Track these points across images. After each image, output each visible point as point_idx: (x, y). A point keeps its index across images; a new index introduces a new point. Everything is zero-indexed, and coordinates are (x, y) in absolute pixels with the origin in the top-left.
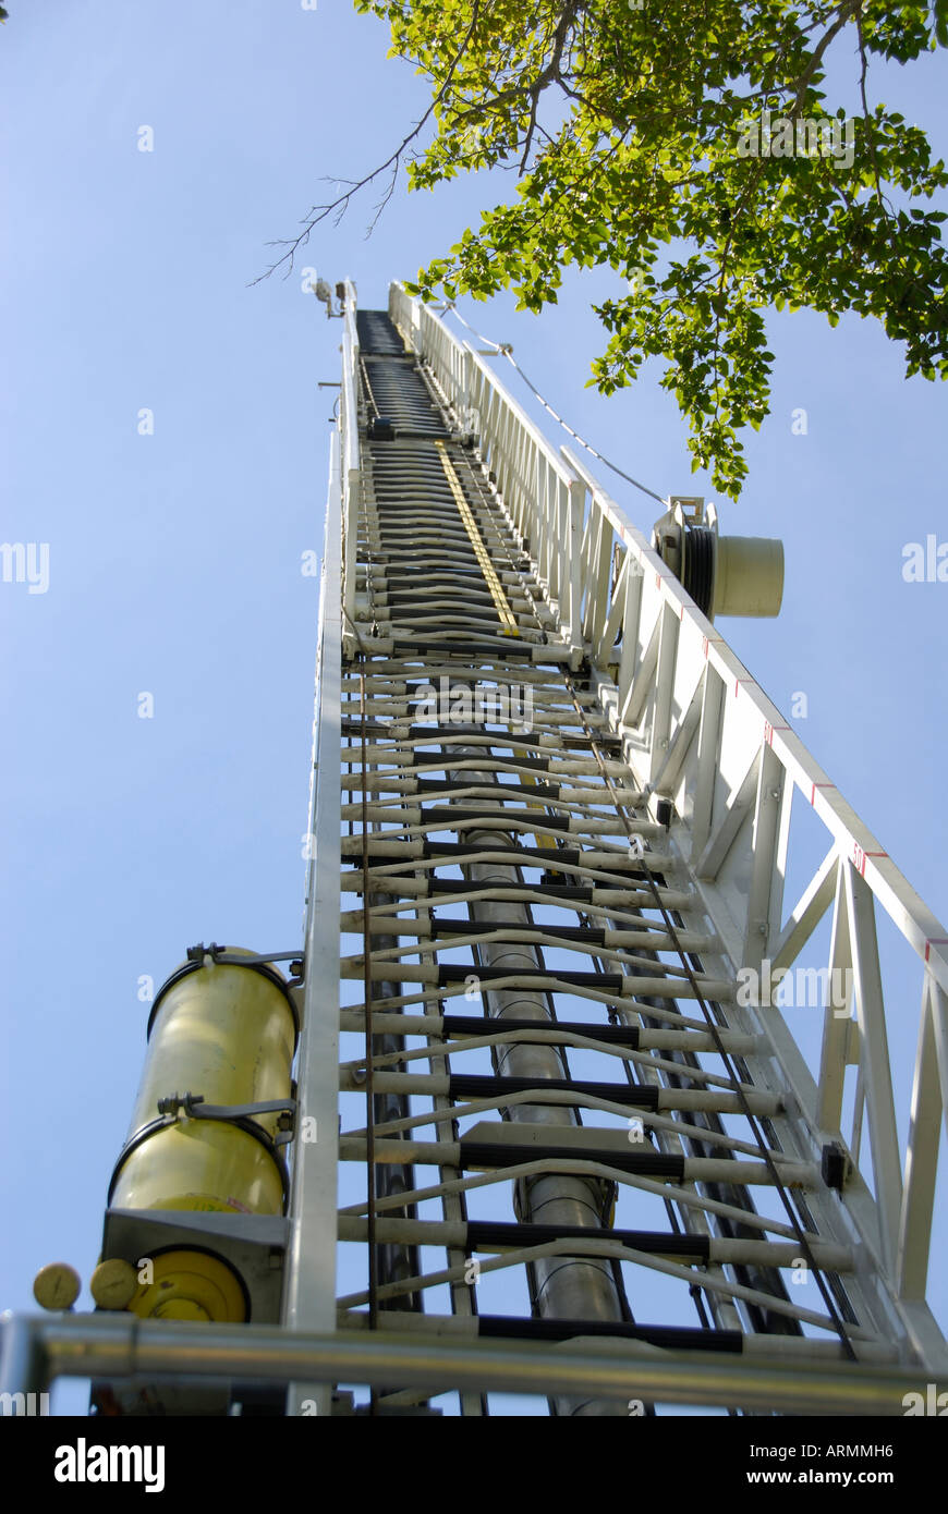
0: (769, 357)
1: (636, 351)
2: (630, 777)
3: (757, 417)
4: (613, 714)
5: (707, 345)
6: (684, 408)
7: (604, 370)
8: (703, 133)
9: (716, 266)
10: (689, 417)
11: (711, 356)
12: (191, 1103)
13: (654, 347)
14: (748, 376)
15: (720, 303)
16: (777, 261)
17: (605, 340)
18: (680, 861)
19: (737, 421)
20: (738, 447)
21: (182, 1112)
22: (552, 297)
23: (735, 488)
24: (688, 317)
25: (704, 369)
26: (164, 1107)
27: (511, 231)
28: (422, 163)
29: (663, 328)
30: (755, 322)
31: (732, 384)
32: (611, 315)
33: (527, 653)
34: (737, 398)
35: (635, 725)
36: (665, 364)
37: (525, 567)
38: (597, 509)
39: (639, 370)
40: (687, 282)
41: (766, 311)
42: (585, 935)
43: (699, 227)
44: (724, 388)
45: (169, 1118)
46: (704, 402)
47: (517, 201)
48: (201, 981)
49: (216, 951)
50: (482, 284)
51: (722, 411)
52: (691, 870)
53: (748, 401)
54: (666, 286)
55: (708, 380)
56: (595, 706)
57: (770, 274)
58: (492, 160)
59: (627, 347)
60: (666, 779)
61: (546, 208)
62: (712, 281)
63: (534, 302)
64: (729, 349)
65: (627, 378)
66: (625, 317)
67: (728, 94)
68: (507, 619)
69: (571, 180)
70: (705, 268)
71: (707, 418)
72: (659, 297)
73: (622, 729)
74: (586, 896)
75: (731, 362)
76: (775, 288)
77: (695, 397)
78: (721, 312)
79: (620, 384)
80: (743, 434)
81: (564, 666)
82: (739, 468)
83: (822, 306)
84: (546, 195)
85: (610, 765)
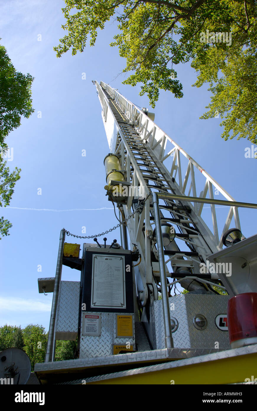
0: (159, 94)
1: (144, 92)
2: (140, 138)
3: (157, 100)
4: (137, 131)
5: (152, 92)
6: (150, 98)
7: (141, 93)
8: (154, 69)
9: (154, 84)
10: (150, 100)
11: (153, 93)
12: (115, 170)
13: (146, 91)
14: (157, 96)
15: (154, 88)
16: (161, 84)
17: (141, 90)
18: (149, 147)
19: (155, 100)
20: (155, 103)
21: (114, 171)
22: (135, 85)
23: (154, 108)
24: (151, 89)
25: (152, 94)
26: (112, 170)
27: (134, 78)
28: (124, 70)
29: (148, 89)
30: (158, 90)
31: (155, 96)
32: (142, 88)
33: (127, 123)
34: (155, 98)
35: (140, 132)
36: (148, 93)
37: (124, 114)
38: (135, 108)
39: (145, 94)
40: (151, 85)
41: (159, 88)
42: (139, 154)
43: (152, 79)
44: (154, 97)
45: (113, 171)
46: (152, 98)
47: (135, 75)
48: (110, 157)
49: (112, 154)
50: (130, 83)
51: (153, 99)
52: (150, 148)
53: (156, 98)
54: (148, 85)
55: (152, 96)
56: (135, 130)
57: (160, 85)
58: (133, 70)
59: (143, 91)
60: (146, 138)
61: (138, 75)
62: (154, 85)
63: (133, 85)
64: (155, 92)
65: (143, 95)
66: (144, 88)
67: (157, 65)
68: (124, 119)
69: (141, 73)
70: (153, 84)
71: (152, 100)
72: (148, 86)
73: (139, 133)
74: (140, 150)
75: (155, 94)
76: (160, 86)
77: (151, 97)
78: (155, 89)
79: (142, 95)
80: (155, 102)
81: (131, 125)
82: (154, 105)
83: (165, 89)
84: (138, 74)
85: (138, 136)
